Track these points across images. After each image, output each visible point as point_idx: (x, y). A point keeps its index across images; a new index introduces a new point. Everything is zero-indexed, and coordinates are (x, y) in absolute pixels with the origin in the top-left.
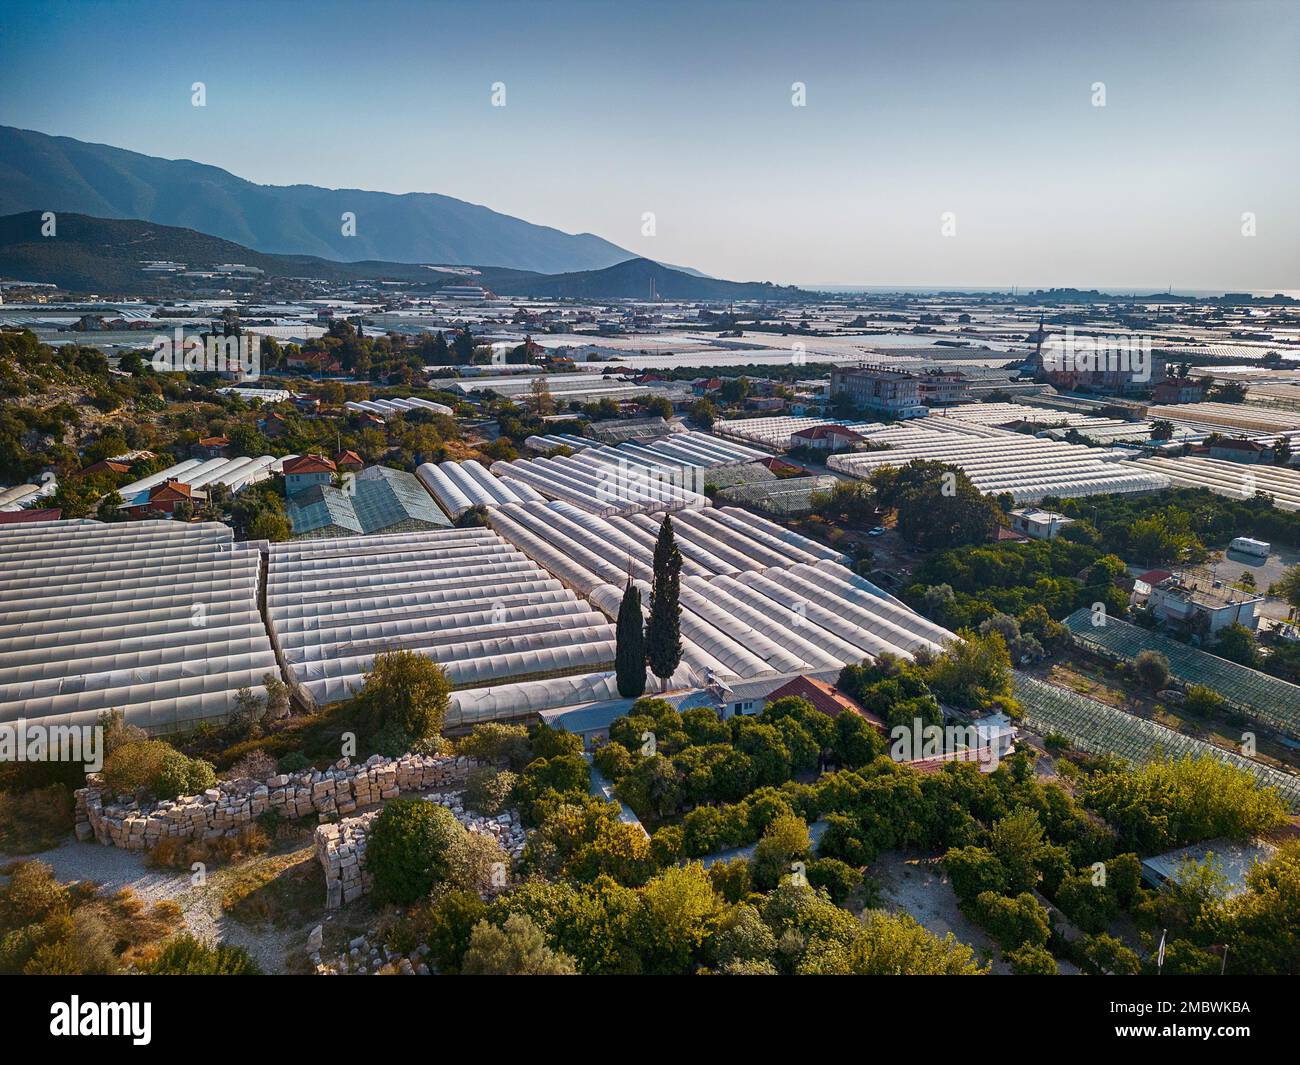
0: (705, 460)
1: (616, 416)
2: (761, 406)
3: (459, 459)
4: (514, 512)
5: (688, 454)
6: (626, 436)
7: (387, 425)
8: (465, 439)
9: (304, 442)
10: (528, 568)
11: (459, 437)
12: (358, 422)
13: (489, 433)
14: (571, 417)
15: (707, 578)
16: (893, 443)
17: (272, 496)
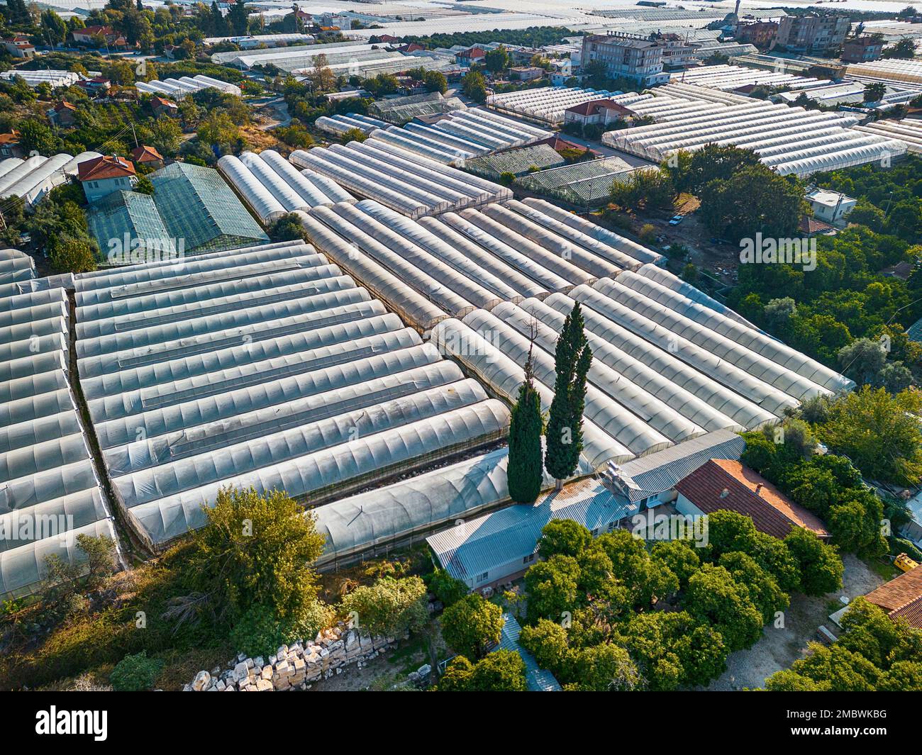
0: (492, 142)
1: (395, 92)
2: (523, 76)
3: (256, 147)
4: (327, 217)
5: (474, 135)
6: (410, 115)
7: (180, 111)
8: (258, 122)
9: (100, 135)
10: (359, 299)
11: (251, 120)
12: (149, 106)
13: (279, 113)
14: (353, 94)
15: (542, 297)
16: (655, 115)
17: (71, 207)
